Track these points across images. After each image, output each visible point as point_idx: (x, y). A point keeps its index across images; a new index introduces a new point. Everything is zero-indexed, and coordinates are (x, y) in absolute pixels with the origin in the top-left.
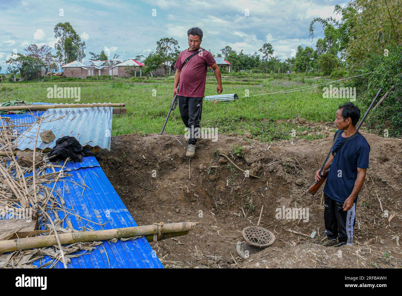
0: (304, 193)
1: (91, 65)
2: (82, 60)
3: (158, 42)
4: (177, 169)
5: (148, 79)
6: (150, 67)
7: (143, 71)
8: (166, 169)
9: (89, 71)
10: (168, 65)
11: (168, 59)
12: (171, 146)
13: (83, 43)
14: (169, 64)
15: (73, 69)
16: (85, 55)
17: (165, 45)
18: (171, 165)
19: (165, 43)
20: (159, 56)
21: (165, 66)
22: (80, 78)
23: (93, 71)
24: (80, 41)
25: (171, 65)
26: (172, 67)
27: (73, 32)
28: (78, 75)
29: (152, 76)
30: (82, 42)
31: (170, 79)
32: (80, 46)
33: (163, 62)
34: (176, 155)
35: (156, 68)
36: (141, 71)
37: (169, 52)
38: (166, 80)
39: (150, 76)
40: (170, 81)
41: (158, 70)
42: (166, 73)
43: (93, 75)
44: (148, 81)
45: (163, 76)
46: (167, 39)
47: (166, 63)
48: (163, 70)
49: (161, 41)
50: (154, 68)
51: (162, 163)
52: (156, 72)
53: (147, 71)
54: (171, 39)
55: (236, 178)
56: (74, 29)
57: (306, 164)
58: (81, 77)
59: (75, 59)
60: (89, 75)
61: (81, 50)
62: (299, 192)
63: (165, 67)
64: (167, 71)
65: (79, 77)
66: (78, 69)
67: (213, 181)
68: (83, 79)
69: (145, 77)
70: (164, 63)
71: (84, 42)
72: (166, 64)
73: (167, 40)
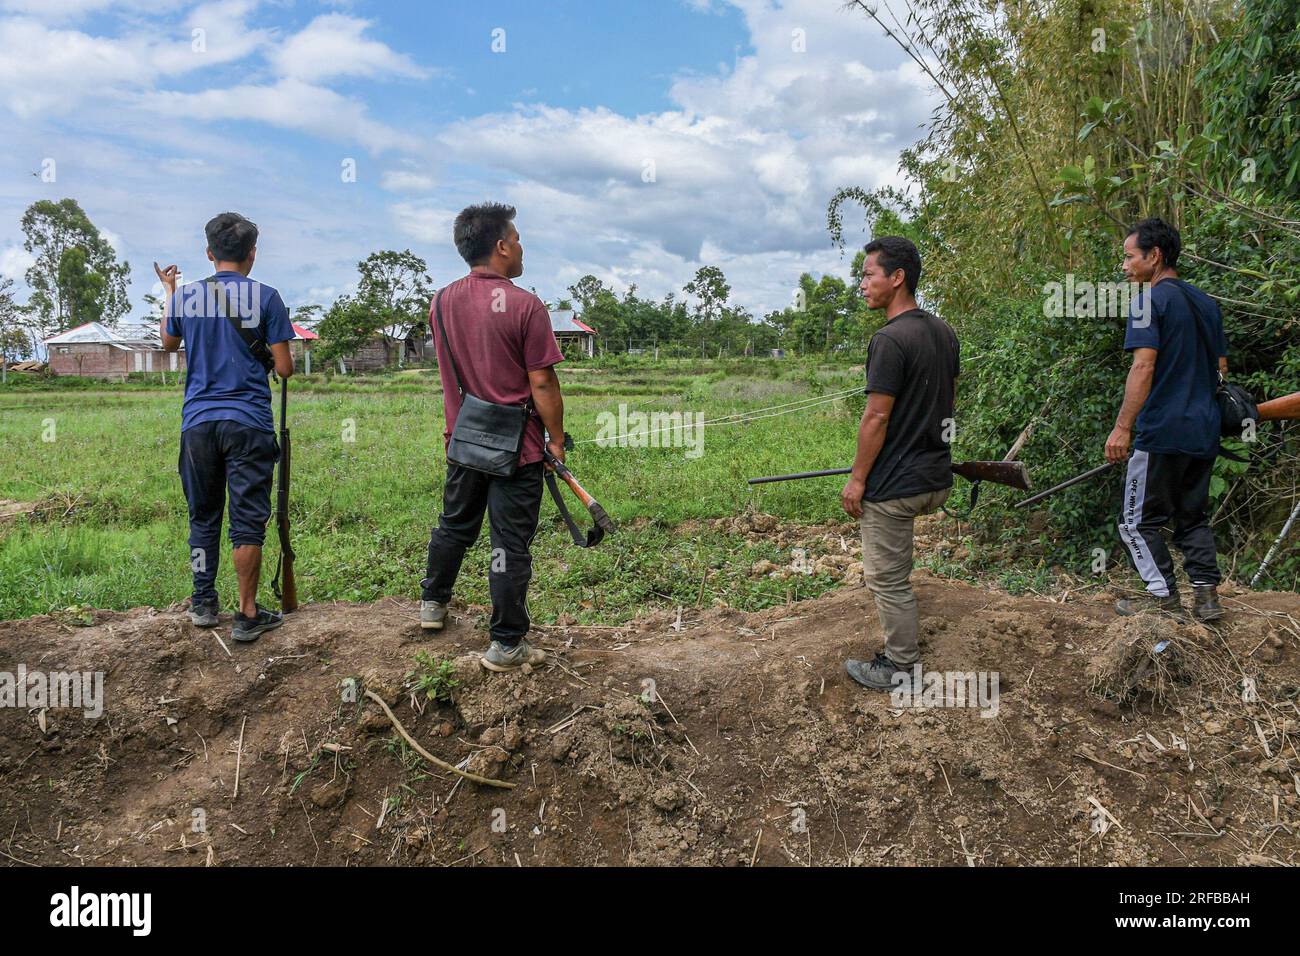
0: (683, 845)
1: (146, 338)
2: (119, 319)
3: (361, 265)
4: (187, 762)
5: (329, 380)
6: (338, 344)
7: (315, 356)
8: (142, 762)
9: (138, 357)
10: (395, 336)
11: (398, 315)
12: (182, 663)
13: (122, 266)
14: (398, 332)
15: (84, 350)
16: (130, 306)
17: (388, 273)
18: (162, 747)
19: (384, 268)
20: (364, 308)
21: (386, 341)
22: (105, 381)
23: (149, 357)
24: (113, 259)
25: (404, 336)
26: (409, 342)
27: (88, 230)
28: (99, 369)
29: (344, 371)
30: (119, 262)
31: (401, 381)
32: (112, 275)
33: (379, 327)
34: (194, 700)
35: (356, 344)
36: (307, 354)
37: (398, 295)
38: (387, 384)
39: (339, 371)
40: (400, 386)
41: (365, 353)
42: (388, 360)
43: (149, 368)
44: (329, 386)
45: (378, 372)
46: (391, 254)
47: (389, 331)
48: (381, 353)
49: (370, 260)
50: (349, 347)
51: (127, 739)
52: (358, 359)
53: (329, 357)
54: (403, 256)
55: (420, 793)
56: (92, 220)
57: (705, 719)
58: (110, 376)
59: (95, 315)
60: (138, 368)
61: (117, 288)
62: (667, 842)
63: (385, 343)
64: (393, 354)
65: (104, 375)
66: (99, 349)
67: (326, 808)
68: (117, 381)
69: (321, 376)
70: (381, 331)
71: (126, 264)
72: (389, 334)
73: (392, 258)
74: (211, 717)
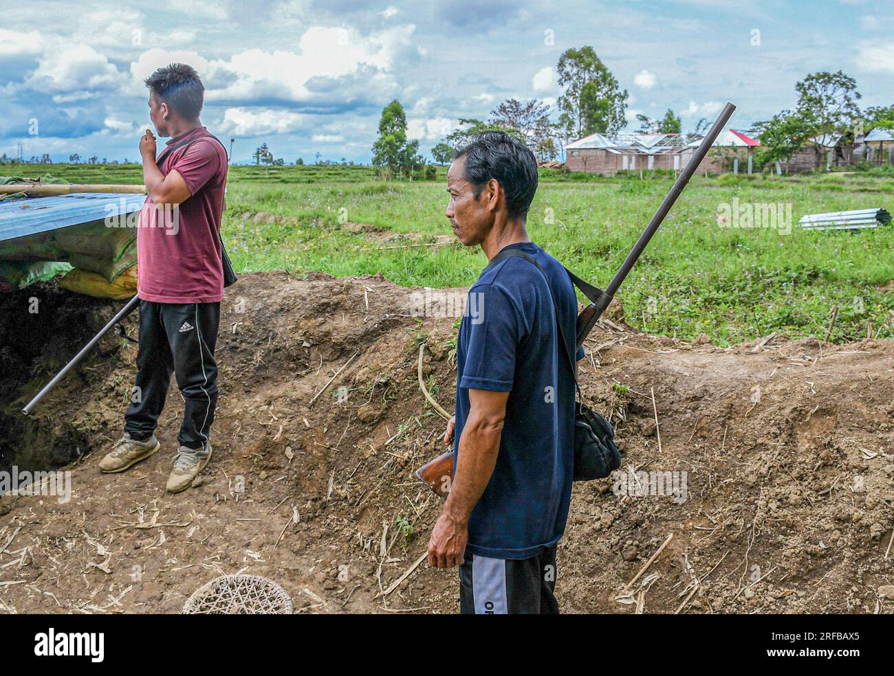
1: (632, 145)
2: (619, 132)
3: (798, 85)
4: (307, 373)
5: (765, 178)
6: (775, 150)
7: (757, 159)
9: (625, 159)
10: (825, 144)
11: (827, 127)
12: (334, 309)
13: (622, 94)
14: (828, 141)
15: (590, 153)
16: (626, 122)
17: (820, 91)
18: (294, 360)
19: (818, 86)
20: (802, 121)
21: (817, 149)
22: (601, 176)
23: (634, 159)
24: (617, 88)
25: (833, 144)
26: (838, 150)
27: (599, 67)
28: (598, 167)
29: (779, 172)
30: (621, 91)
31: (825, 181)
32: (616, 100)
33: (811, 136)
34: (328, 334)
35: (791, 150)
36: (750, 158)
37: (832, 108)
38: (813, 184)
39: (775, 172)
40: (823, 185)
41: (798, 158)
42: (818, 165)
43: (633, 167)
44: (763, 183)
45: (809, 173)
46: (825, 75)
47: (819, 140)
48: (812, 158)
49: (807, 80)
50: (785, 152)
52: (792, 162)
53: (767, 160)
54: (835, 76)
56: (604, 62)
58: (605, 172)
59: (602, 129)
60: (625, 166)
61: (618, 110)
63: (816, 149)
64: (822, 160)
65: (601, 172)
66: (599, 153)
67: (364, 422)
68: (608, 176)
69: (758, 175)
70: (813, 140)
71: (626, 91)
72: (820, 142)
73: (826, 78)
74: (332, 347)
